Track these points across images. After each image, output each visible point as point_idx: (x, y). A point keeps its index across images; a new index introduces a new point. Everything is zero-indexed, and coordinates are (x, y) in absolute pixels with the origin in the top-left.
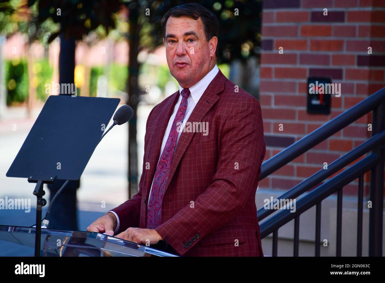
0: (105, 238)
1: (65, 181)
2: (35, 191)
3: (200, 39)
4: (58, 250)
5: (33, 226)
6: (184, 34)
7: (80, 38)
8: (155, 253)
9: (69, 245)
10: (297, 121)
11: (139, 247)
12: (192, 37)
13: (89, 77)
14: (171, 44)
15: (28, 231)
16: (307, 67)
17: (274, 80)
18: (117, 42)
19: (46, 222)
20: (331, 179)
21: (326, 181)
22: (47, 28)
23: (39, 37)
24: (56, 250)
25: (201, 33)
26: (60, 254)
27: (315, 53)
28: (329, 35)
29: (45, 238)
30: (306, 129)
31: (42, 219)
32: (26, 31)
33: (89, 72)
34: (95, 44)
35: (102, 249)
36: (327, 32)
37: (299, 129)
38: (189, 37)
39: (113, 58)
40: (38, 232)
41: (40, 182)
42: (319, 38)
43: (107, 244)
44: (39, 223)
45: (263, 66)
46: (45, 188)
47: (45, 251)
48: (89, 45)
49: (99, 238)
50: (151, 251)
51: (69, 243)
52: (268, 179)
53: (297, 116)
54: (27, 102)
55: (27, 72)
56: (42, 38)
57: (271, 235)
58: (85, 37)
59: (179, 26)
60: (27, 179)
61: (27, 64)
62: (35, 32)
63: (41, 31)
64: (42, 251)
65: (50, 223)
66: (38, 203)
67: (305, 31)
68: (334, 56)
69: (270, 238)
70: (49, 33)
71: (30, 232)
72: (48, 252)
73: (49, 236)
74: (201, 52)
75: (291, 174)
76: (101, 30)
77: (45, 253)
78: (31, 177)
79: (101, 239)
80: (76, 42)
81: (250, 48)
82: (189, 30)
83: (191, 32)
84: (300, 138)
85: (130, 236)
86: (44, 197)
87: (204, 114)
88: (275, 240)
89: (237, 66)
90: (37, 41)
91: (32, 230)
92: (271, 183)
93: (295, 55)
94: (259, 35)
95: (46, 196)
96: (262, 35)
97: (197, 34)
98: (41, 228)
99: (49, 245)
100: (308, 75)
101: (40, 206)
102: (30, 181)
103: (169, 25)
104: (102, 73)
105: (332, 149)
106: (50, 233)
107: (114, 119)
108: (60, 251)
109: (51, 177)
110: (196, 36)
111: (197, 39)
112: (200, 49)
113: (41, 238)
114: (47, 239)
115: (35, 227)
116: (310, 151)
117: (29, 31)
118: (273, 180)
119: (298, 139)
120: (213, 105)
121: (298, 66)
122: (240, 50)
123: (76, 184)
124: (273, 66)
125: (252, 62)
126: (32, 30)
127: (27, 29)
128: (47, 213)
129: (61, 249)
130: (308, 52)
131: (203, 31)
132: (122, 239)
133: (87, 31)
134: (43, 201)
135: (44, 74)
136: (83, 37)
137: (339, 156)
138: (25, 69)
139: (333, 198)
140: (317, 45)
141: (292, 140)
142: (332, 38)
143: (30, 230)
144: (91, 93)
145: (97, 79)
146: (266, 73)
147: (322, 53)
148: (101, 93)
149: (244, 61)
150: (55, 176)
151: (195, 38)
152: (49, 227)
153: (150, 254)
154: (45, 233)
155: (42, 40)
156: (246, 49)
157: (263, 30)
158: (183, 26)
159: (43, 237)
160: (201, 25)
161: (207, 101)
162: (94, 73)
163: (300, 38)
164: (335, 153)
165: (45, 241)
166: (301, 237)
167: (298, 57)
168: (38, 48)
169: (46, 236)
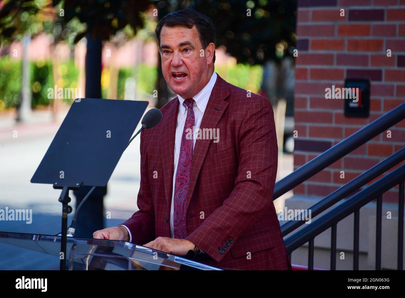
0: (133, 247)
1: (91, 187)
2: (60, 198)
3: (196, 48)
4: (85, 259)
5: (58, 234)
6: (179, 45)
7: (107, 39)
8: (186, 262)
9: (96, 254)
10: (333, 125)
11: (168, 257)
12: (188, 47)
13: (116, 79)
14: (167, 55)
15: (54, 239)
16: (345, 68)
17: (310, 81)
18: (145, 42)
19: (72, 230)
20: (370, 185)
21: (365, 187)
22: (73, 28)
23: (64, 38)
24: (82, 259)
25: (197, 42)
26: (86, 263)
27: (353, 53)
28: (368, 34)
29: (71, 247)
30: (344, 133)
31: (68, 227)
32: (51, 32)
33: (117, 74)
34: (123, 44)
35: (130, 258)
36: (365, 31)
37: (337, 133)
38: (184, 47)
39: (142, 59)
40: (64, 240)
41: (65, 188)
42: (357, 38)
43: (136, 254)
44: (64, 231)
45: (298, 66)
46: (71, 194)
47: (71, 260)
48: (117, 45)
49: (127, 247)
50: (181, 260)
51: (96, 252)
52: (304, 185)
53: (334, 119)
54: (52, 105)
55: (52, 74)
56: (68, 38)
57: (307, 244)
58: (112, 37)
59: (173, 36)
60: (52, 185)
61: (51, 66)
62: (60, 32)
63: (67, 31)
64: (68, 260)
65: (76, 231)
66: (64, 211)
67: (342, 30)
68: (373, 57)
69: (305, 247)
70: (75, 34)
71: (55, 240)
72: (74, 262)
73: (75, 245)
74: (198, 61)
75: (328, 180)
76: (128, 30)
77: (71, 263)
78: (56, 184)
79: (129, 248)
80: (103, 42)
81: (285, 48)
82: (183, 40)
83: (186, 42)
84: (337, 142)
85: (159, 246)
86: (69, 204)
87: (216, 123)
88: (311, 249)
89: (271, 67)
90: (62, 41)
91: (58, 239)
92: (306, 189)
93: (332, 56)
94: (294, 35)
95: (72, 203)
96: (297, 35)
97: (193, 43)
98: (67, 236)
99: (75, 254)
100: (345, 76)
101: (66, 213)
102: (55, 187)
103: (163, 35)
104: (130, 75)
105: (371, 153)
106: (76, 242)
107: (142, 123)
108: (86, 260)
109: (77, 183)
110: (191, 46)
111: (193, 48)
112: (196, 58)
113: (67, 247)
114: (73, 248)
115: (60, 235)
116: (348, 156)
117: (54, 31)
118: (309, 186)
119: (335, 143)
120: (223, 112)
121: (335, 67)
122: (274, 50)
123: (103, 191)
124: (309, 67)
125: (287, 63)
126: (58, 30)
127: (53, 30)
128: (73, 220)
129: (88, 258)
130: (346, 52)
131: (199, 40)
132: (151, 248)
133: (114, 31)
134: (69, 209)
135: (70, 77)
136: (110, 37)
137: (378, 161)
138: (49, 70)
139: (372, 206)
140: (355, 45)
141: (328, 145)
142: (371, 38)
143: (55, 238)
144: (118, 96)
145: (124, 82)
146: (301, 74)
147: (360, 53)
148: (129, 96)
149: (278, 61)
150: (81, 182)
151: (191, 48)
152: (75, 235)
153: (181, 264)
154: (70, 241)
155: (68, 41)
156: (281, 49)
157: (298, 30)
158: (177, 36)
159: (69, 246)
160: (196, 34)
161: (215, 109)
162: (122, 75)
163: (337, 37)
164: (374, 158)
165: (71, 250)
166: (338, 246)
167: (335, 58)
168: (63, 49)
169: (72, 244)
